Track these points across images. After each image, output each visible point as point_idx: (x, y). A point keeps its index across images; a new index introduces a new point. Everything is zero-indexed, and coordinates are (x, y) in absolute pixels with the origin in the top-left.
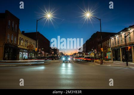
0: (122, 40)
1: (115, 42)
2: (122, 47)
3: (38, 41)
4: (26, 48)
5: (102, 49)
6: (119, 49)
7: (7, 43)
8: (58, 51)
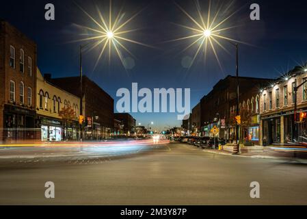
0: (286, 97)
1: (271, 102)
2: (285, 113)
3: (84, 99)
4: (56, 116)
5: (238, 118)
6: (279, 118)
7: (9, 102)
8: (135, 123)
